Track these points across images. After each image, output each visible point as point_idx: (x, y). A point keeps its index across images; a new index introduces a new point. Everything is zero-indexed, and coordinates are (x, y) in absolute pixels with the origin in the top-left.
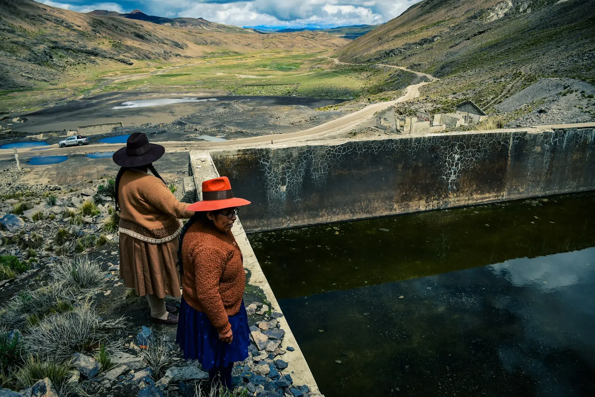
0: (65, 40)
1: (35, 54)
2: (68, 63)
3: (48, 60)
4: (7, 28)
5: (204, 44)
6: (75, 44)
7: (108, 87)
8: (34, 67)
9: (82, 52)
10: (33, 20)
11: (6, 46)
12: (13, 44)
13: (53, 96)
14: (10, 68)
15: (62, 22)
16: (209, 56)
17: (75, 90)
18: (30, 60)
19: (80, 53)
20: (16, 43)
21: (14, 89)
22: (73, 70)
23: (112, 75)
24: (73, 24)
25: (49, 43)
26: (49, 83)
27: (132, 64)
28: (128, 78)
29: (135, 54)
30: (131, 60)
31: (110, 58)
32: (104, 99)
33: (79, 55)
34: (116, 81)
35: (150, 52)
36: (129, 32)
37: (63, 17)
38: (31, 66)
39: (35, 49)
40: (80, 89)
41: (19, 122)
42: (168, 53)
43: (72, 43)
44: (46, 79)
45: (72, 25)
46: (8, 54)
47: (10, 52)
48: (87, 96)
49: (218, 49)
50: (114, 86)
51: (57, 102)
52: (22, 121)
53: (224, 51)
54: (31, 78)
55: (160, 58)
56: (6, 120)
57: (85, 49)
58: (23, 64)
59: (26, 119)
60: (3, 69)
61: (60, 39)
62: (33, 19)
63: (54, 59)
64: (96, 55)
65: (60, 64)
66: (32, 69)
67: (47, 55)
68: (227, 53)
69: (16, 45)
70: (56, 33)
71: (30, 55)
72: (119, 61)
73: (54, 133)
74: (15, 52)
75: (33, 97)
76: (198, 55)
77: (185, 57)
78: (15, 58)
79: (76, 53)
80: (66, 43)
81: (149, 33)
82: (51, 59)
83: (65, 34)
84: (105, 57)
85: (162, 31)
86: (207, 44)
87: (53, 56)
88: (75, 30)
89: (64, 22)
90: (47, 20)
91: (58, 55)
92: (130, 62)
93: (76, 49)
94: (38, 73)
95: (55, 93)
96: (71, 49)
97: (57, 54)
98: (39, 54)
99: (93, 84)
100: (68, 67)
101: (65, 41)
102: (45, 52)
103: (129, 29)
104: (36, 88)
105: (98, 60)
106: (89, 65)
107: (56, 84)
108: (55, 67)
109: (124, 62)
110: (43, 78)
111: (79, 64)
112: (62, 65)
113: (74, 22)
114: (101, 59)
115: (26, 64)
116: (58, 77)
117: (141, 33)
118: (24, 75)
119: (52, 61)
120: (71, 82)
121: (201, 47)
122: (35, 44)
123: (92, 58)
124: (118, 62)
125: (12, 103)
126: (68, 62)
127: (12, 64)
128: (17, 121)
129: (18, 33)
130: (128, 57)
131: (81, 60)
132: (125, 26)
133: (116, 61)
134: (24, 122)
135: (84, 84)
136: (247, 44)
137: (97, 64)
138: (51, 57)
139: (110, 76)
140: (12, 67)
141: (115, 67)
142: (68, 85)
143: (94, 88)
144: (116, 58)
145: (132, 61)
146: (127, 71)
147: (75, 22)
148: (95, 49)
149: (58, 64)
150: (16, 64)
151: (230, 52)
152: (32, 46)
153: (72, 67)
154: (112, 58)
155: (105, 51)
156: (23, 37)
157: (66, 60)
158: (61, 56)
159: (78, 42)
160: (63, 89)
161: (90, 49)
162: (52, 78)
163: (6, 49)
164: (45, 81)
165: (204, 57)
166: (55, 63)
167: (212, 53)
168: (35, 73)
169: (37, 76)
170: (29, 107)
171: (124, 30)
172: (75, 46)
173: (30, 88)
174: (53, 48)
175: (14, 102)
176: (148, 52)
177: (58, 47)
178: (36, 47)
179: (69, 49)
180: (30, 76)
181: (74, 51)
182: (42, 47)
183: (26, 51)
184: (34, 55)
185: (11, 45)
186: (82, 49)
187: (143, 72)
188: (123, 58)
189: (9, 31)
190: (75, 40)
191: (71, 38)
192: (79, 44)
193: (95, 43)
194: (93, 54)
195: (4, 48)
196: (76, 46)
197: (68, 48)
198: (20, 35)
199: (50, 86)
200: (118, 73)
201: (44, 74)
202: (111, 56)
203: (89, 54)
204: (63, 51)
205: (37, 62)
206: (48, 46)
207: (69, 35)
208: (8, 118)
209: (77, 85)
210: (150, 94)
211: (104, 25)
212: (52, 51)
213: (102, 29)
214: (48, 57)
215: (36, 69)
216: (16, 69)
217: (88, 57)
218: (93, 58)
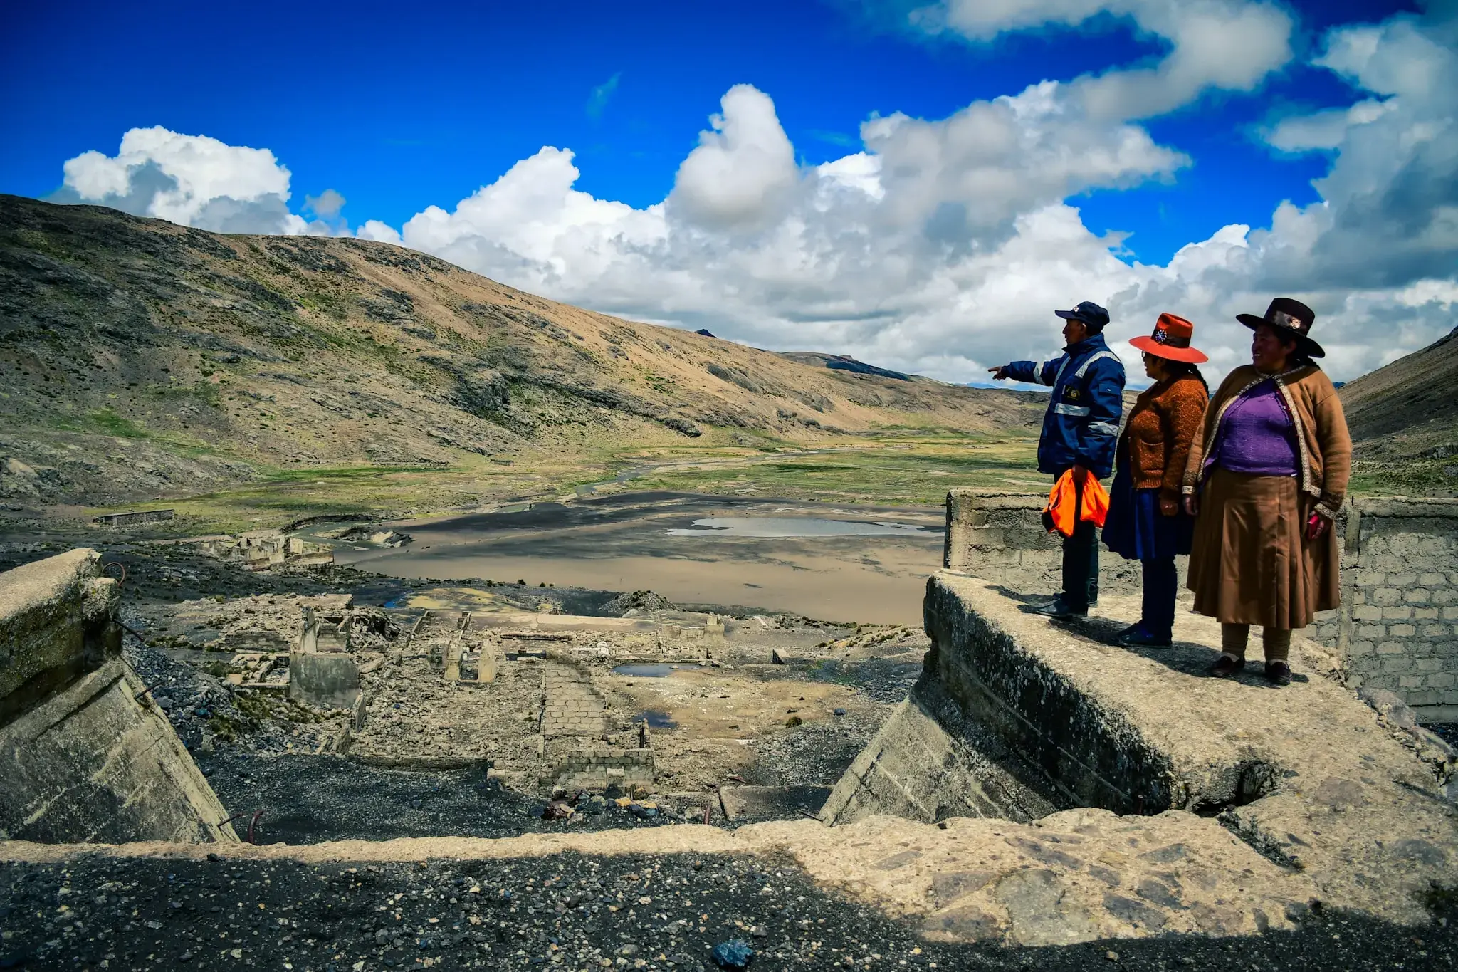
0: (544, 363)
1: (470, 389)
2: (543, 418)
3: (497, 407)
4: (419, 327)
5: (872, 404)
6: (567, 375)
7: (641, 480)
8: (462, 417)
9: (580, 394)
10: (480, 317)
11: (408, 367)
12: (426, 364)
13: (494, 488)
14: (403, 415)
15: (545, 325)
16: (888, 433)
17: (554, 479)
18: (454, 402)
19: (574, 398)
20: (432, 361)
21: (403, 464)
22: (553, 435)
23: (648, 455)
24: (568, 331)
25: (507, 369)
26: (492, 457)
27: (697, 435)
28: (692, 466)
29: (707, 412)
30: (696, 424)
31: (645, 415)
32: (635, 507)
33: (574, 400)
34: (660, 470)
35: (744, 412)
36: (695, 361)
37: (548, 316)
38: (455, 414)
39: (474, 377)
40: (567, 478)
41: (388, 545)
42: (787, 417)
43: (560, 373)
44: (484, 447)
45: (565, 333)
46: (409, 383)
47: (414, 380)
48: (587, 496)
49: (908, 419)
50: (656, 478)
51: (505, 504)
52: (398, 544)
53: (923, 425)
54: (449, 443)
55: (767, 426)
56: (356, 536)
57: (587, 389)
58: (435, 408)
59: (410, 540)
60: (389, 415)
61: (533, 361)
62: (481, 314)
63: (512, 407)
64: (612, 405)
65: (524, 418)
66: (457, 422)
67: (496, 394)
68: (932, 430)
69: (431, 367)
70: (526, 347)
71: (458, 390)
72: (667, 424)
73: (480, 588)
74: (426, 381)
75: (443, 487)
76: (859, 429)
77: (828, 430)
78: (422, 394)
79: (567, 397)
80: (547, 372)
81: (741, 368)
82: (504, 406)
83: (547, 352)
84: (635, 413)
85: (771, 366)
86: (880, 405)
87: (511, 400)
88: (569, 345)
89: (547, 327)
90: (512, 318)
91: (523, 397)
92: (693, 430)
93: (568, 388)
94: (469, 432)
95: (500, 482)
96: (554, 387)
97: (520, 395)
98: (480, 391)
99: (599, 471)
100: (542, 427)
101: (543, 368)
102: (494, 386)
103: (695, 353)
104: (455, 468)
105: (616, 417)
106: (594, 427)
107: (508, 463)
108: (512, 424)
109: (679, 428)
110: (478, 445)
111: (568, 422)
112: (528, 421)
113: (570, 328)
114: (623, 415)
115: (444, 409)
116: (514, 446)
117: (723, 367)
118: (434, 432)
119: (507, 410)
120: (545, 461)
121: (865, 410)
122: (474, 367)
123: (603, 411)
124: (665, 427)
125: (386, 494)
126: (543, 415)
127: (412, 405)
128: (386, 541)
129: (442, 341)
130: (689, 416)
131: (576, 414)
132: (685, 347)
133: (659, 424)
134: (402, 545)
135: (579, 468)
136: (981, 412)
137: (613, 427)
138: (505, 401)
139: (642, 458)
140: (409, 412)
141: (655, 438)
142: (536, 466)
143: (603, 480)
144: (661, 417)
145: (698, 427)
146: (687, 450)
147: (573, 329)
148: (612, 391)
149: (519, 418)
150: (420, 407)
151: (940, 428)
152: (467, 371)
153: (551, 428)
154: (652, 416)
155: (634, 398)
156: (449, 349)
157: (540, 411)
158: (528, 401)
159: (574, 372)
160: (525, 474)
161: (600, 390)
162: (501, 447)
163: (408, 374)
164: (483, 453)
165: (875, 435)
166: (512, 414)
167: (893, 427)
168: (461, 432)
169: (464, 439)
170: (426, 508)
171: (683, 356)
172: (566, 379)
173: (442, 466)
174: (514, 380)
175: (392, 494)
176: (738, 410)
177: (525, 380)
178: (475, 374)
179: (550, 386)
180: (448, 438)
181: (561, 391)
182: (488, 375)
183: (450, 381)
184: (466, 391)
185: (421, 365)
186: (581, 387)
187: (727, 455)
188: (678, 417)
189: (422, 335)
190: (567, 367)
191: (559, 361)
192: (575, 375)
193: (613, 378)
194: (605, 403)
195: (404, 370)
196: (569, 380)
197: (549, 382)
198: (443, 346)
199: (493, 465)
200: (662, 452)
201: (482, 437)
202: (649, 411)
203: (597, 401)
204: (536, 388)
205: (471, 409)
206: (503, 375)
207: (555, 355)
208: (361, 530)
209: (562, 468)
210: (766, 505)
211: (638, 342)
212: (510, 388)
213: (633, 349)
214: (499, 400)
215: (466, 421)
216: (418, 418)
217: (593, 409)
218: (605, 411)
